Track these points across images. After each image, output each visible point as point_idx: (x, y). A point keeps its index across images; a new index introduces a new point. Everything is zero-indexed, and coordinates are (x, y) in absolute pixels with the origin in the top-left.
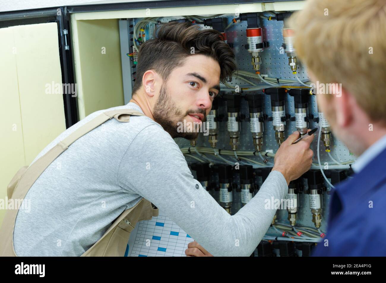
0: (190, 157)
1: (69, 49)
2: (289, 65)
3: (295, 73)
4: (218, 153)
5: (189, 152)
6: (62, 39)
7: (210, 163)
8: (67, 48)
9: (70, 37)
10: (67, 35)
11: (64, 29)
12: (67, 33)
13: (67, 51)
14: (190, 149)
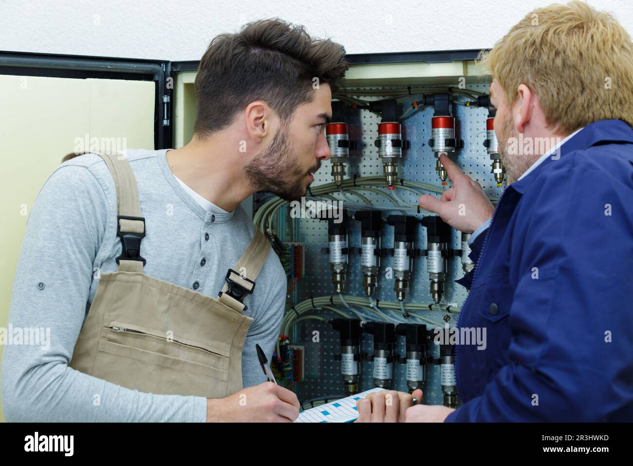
0: (331, 310)
1: (168, 125)
2: (492, 172)
3: (500, 184)
4: (375, 304)
5: (330, 303)
6: (161, 108)
7: (361, 321)
8: (166, 122)
9: (172, 106)
10: (167, 103)
11: (165, 95)
12: (169, 101)
13: (166, 127)
14: (333, 298)
